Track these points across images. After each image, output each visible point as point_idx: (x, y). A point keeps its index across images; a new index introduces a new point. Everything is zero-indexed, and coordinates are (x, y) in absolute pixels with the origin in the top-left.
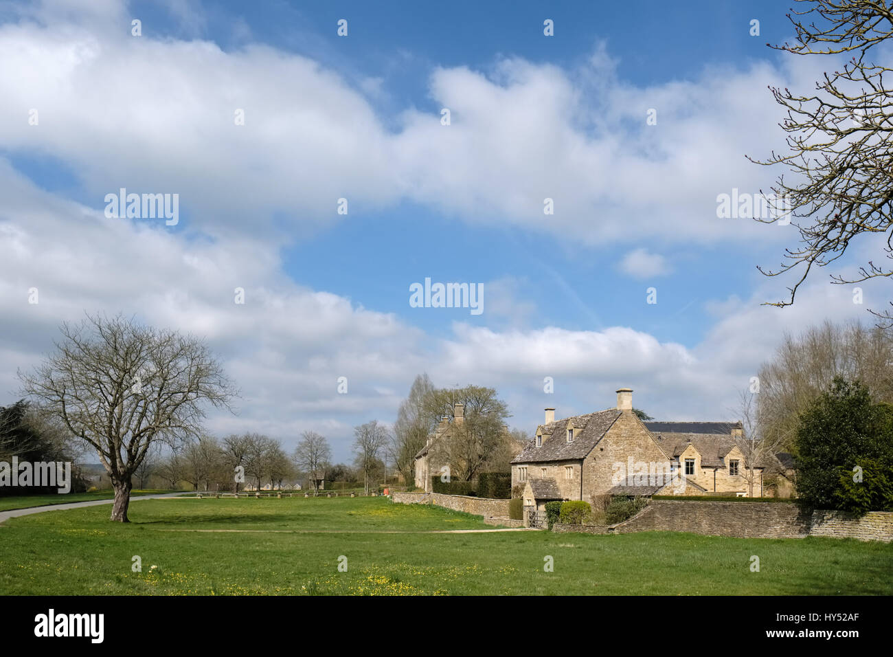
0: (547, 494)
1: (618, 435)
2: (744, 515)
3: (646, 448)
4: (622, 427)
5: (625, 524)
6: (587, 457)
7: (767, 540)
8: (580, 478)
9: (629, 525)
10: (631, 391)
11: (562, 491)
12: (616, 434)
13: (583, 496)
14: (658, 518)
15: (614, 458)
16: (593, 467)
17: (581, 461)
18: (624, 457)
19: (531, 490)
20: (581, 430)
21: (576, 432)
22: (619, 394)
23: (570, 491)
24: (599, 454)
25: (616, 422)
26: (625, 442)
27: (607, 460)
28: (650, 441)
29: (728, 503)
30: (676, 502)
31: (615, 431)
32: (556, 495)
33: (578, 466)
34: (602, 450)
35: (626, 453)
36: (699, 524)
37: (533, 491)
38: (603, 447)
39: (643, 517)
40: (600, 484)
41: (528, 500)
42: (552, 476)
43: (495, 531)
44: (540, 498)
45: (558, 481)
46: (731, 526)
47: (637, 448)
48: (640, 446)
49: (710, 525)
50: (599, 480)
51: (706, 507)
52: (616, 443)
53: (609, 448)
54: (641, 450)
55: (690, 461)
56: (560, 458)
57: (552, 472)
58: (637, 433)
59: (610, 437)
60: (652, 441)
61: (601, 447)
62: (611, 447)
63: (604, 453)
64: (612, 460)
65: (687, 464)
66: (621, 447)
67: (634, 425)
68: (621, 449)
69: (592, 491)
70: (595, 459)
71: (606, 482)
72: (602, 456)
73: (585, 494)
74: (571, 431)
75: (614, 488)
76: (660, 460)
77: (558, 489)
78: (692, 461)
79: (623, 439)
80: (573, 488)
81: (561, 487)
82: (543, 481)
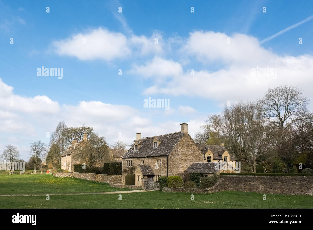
0: (148, 172)
1: (183, 145)
3: (194, 151)
4: (184, 141)
5: (213, 188)
6: (170, 155)
8: (166, 165)
9: (215, 188)
11: (155, 171)
12: (181, 144)
13: (169, 173)
14: (227, 184)
15: (181, 155)
16: (173, 160)
17: (167, 156)
18: (185, 155)
19: (140, 171)
20: (161, 142)
21: (159, 143)
22: (182, 125)
23: (160, 171)
24: (175, 153)
25: (182, 138)
26: (186, 148)
27: (178, 156)
31: (181, 142)
32: (152, 173)
33: (165, 159)
34: (176, 151)
35: (186, 153)
36: (257, 188)
37: (142, 171)
38: (177, 150)
39: (220, 184)
40: (176, 168)
41: (138, 176)
42: (148, 164)
44: (145, 174)
45: (152, 166)
46: (280, 189)
47: (190, 151)
48: (191, 149)
49: (265, 188)
50: (175, 166)
51: (262, 178)
52: (182, 148)
53: (179, 150)
54: (192, 152)
56: (153, 155)
57: (148, 162)
58: (190, 144)
59: (179, 145)
60: (196, 148)
61: (175, 150)
62: (180, 150)
63: (177, 153)
64: (180, 156)
65: (208, 158)
66: (184, 150)
67: (189, 140)
68: (184, 151)
69: (172, 171)
70: (173, 155)
71: (178, 166)
72: (176, 154)
73: (169, 172)
74: (156, 143)
75: (188, 169)
76: (200, 156)
77: (152, 170)
78: (210, 157)
79: (184, 146)
80: (162, 169)
81: (154, 169)
82: (145, 167)
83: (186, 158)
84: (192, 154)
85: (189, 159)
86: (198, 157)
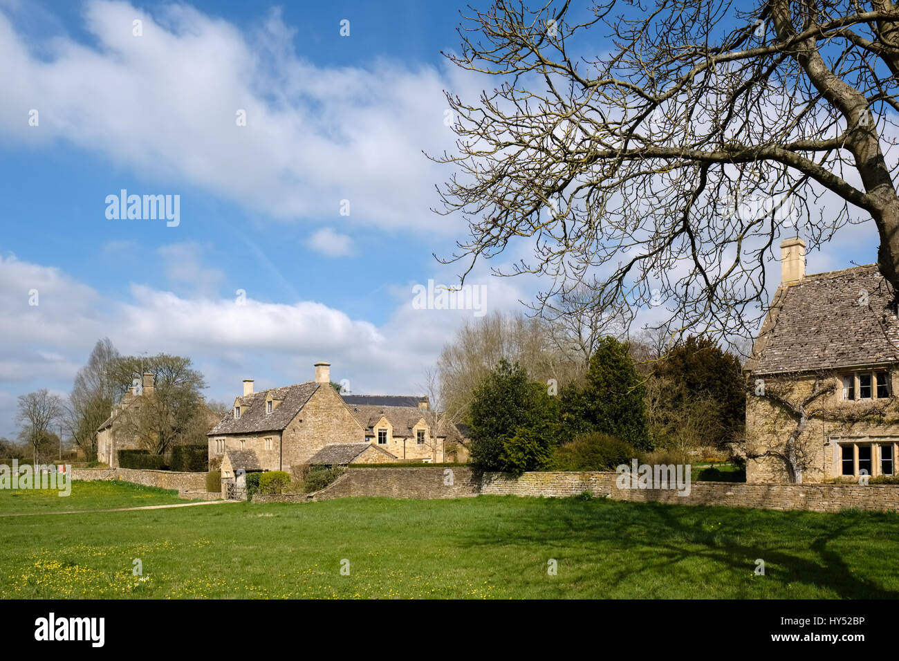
0: (245, 465)
1: (317, 407)
2: (429, 479)
3: (343, 419)
4: (320, 399)
5: (323, 492)
6: (286, 428)
7: (447, 500)
8: (279, 449)
9: (327, 492)
10: (329, 365)
11: (262, 462)
12: (314, 406)
13: (282, 466)
14: (354, 485)
15: (312, 429)
16: (292, 438)
17: (280, 432)
18: (322, 428)
19: (229, 462)
20: (280, 402)
21: (275, 403)
22: (317, 367)
23: (270, 461)
24: (298, 425)
25: (315, 395)
26: (324, 414)
27: (306, 431)
28: (347, 413)
29: (415, 469)
30: (370, 469)
31: (314, 403)
32: (255, 466)
33: (277, 437)
34: (301, 421)
35: (325, 424)
36: (390, 489)
37: (232, 463)
38: (302, 419)
40: (300, 455)
41: (227, 472)
42: (251, 447)
43: (191, 504)
44: (239, 469)
45: (257, 452)
46: (417, 489)
47: (335, 420)
48: (337, 417)
49: (400, 490)
50: (298, 450)
52: (315, 415)
53: (308, 419)
54: (338, 422)
55: (383, 432)
56: (259, 429)
57: (251, 443)
58: (336, 405)
59: (308, 408)
60: (348, 413)
61: (300, 418)
62: (310, 419)
63: (302, 424)
64: (311, 431)
65: (380, 434)
66: (320, 419)
67: (331, 397)
68: (319, 421)
69: (291, 461)
70: (294, 430)
71: (305, 452)
72: (301, 427)
73: (284, 464)
74: (270, 402)
75: (313, 458)
76: (356, 431)
77: (257, 460)
78: (385, 431)
79: (321, 410)
80: (273, 459)
81: (261, 458)
82: (242, 453)
83: (325, 435)
84: (339, 426)
85: (331, 436)
86: (352, 433)
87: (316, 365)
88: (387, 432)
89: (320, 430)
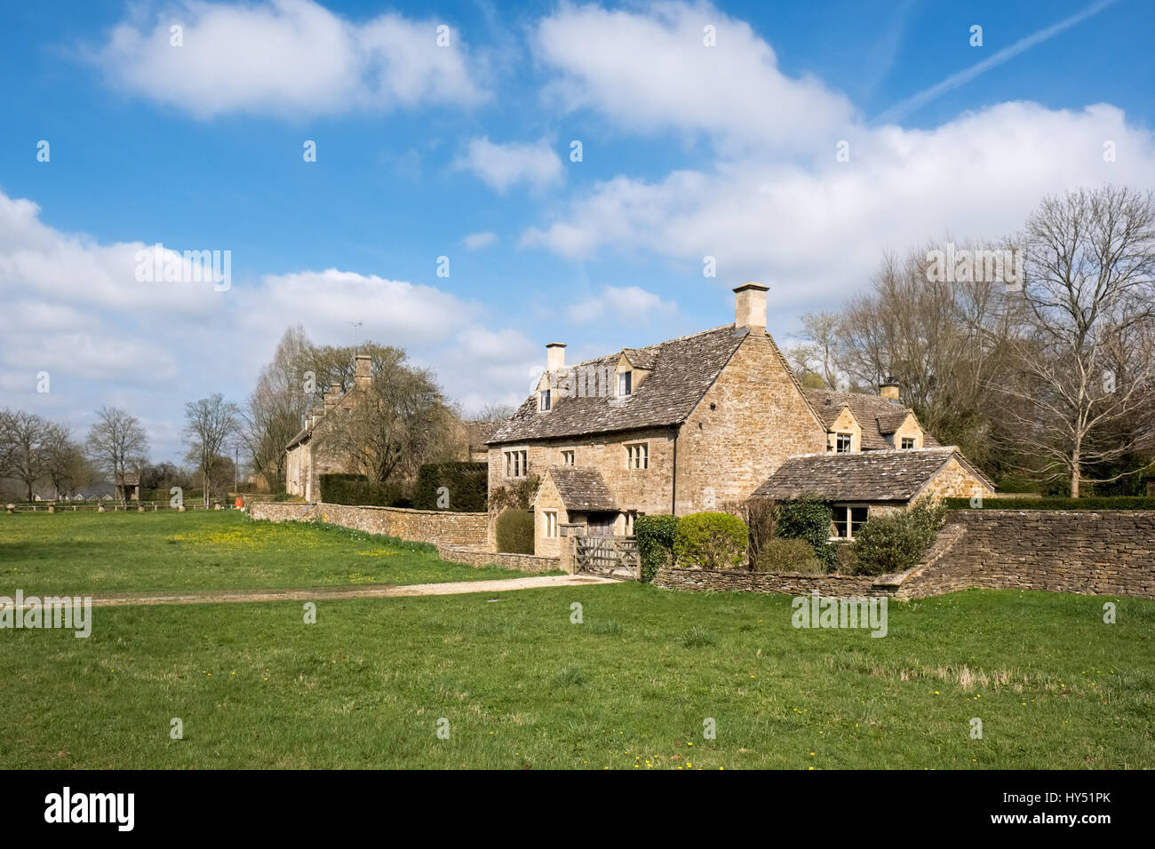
0: (589, 500)
1: (743, 379)
3: (789, 408)
4: (749, 362)
5: (919, 574)
6: (686, 421)
8: (669, 465)
10: (765, 289)
12: (737, 375)
13: (679, 504)
15: (734, 426)
16: (698, 443)
17: (672, 430)
18: (750, 424)
19: (557, 492)
20: (646, 373)
21: (638, 376)
22: (741, 294)
24: (708, 415)
25: (740, 351)
26: (754, 393)
27: (721, 430)
31: (737, 369)
32: (606, 502)
33: (664, 443)
34: (713, 407)
35: (756, 416)
37: (563, 495)
38: (716, 402)
39: (952, 554)
40: (711, 481)
41: (548, 514)
42: (590, 464)
44: (578, 508)
45: (606, 475)
47: (773, 407)
48: (777, 402)
50: (707, 470)
52: (738, 395)
53: (726, 404)
54: (780, 412)
55: (845, 439)
56: (611, 426)
57: (589, 456)
58: (774, 377)
59: (727, 381)
60: (797, 395)
61: (711, 401)
62: (729, 404)
63: (716, 413)
64: (731, 429)
65: (840, 443)
66: (747, 404)
67: (769, 359)
68: (746, 408)
69: (694, 493)
70: (700, 425)
71: (719, 473)
72: (714, 420)
73: (682, 499)
74: (626, 375)
75: (768, 484)
76: (810, 433)
77: (607, 491)
78: (847, 439)
79: (750, 386)
80: (648, 487)
81: (613, 486)
82: (578, 475)
83: (756, 439)
84: (781, 420)
85: (767, 441)
86: (804, 437)
87: (737, 291)
88: (852, 439)
89: (747, 428)
